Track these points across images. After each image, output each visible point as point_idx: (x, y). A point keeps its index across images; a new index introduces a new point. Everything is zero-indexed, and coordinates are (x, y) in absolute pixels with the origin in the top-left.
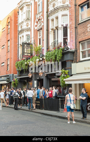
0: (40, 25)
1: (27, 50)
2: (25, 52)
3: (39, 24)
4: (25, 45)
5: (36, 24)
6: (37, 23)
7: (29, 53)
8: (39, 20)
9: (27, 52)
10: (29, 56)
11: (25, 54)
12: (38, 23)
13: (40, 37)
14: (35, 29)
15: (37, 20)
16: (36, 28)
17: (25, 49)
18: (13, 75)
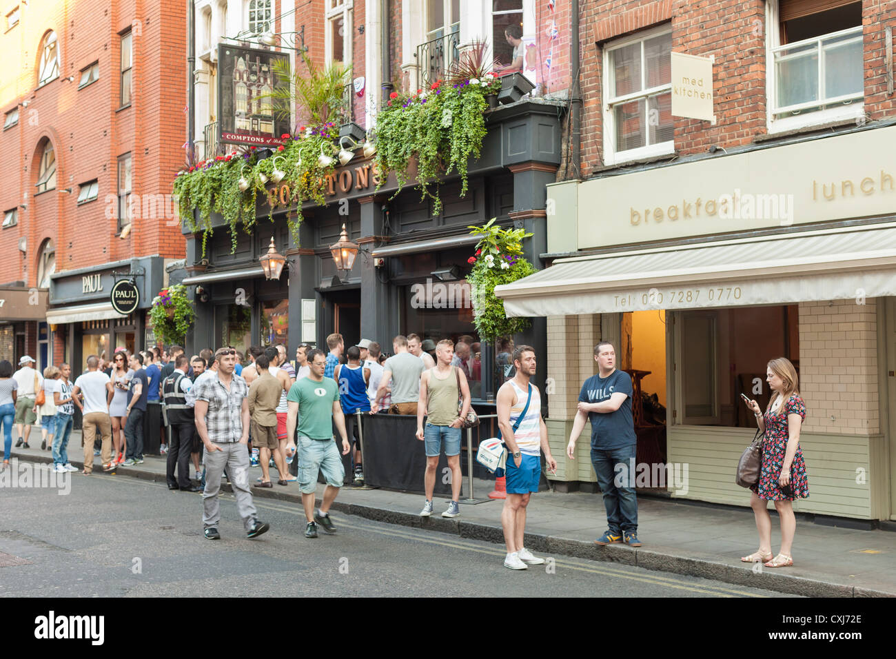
1: (250, 97)
2: (241, 107)
4: (241, 64)
7: (266, 118)
9: (254, 111)
10: (266, 136)
11: (241, 123)
13: (337, 10)
17: (241, 91)
18: (158, 263)
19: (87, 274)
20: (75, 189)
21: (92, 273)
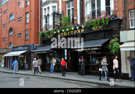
1: (57, 20)
4: (56, 15)
7: (59, 23)
10: (59, 26)
13: (69, 8)
18: (33, 45)
19: (20, 47)
20: (17, 35)
21: (21, 46)
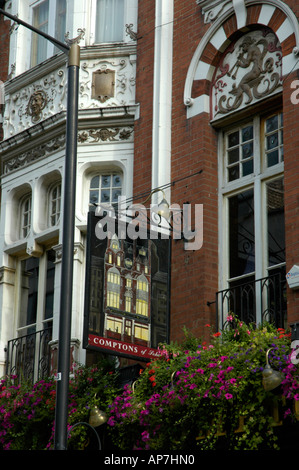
0: (252, 81)
1: (123, 290)
2: (113, 300)
3: (242, 73)
5: (200, 70)
6: (216, 58)
7: (140, 320)
8: (234, 37)
9: (128, 309)
10: (140, 343)
11: (112, 325)
12: (231, 60)
13: (242, 181)
14: (191, 114)
15: (219, 40)
16: (200, 105)
17: (113, 279)
